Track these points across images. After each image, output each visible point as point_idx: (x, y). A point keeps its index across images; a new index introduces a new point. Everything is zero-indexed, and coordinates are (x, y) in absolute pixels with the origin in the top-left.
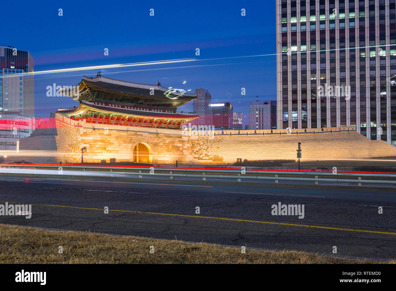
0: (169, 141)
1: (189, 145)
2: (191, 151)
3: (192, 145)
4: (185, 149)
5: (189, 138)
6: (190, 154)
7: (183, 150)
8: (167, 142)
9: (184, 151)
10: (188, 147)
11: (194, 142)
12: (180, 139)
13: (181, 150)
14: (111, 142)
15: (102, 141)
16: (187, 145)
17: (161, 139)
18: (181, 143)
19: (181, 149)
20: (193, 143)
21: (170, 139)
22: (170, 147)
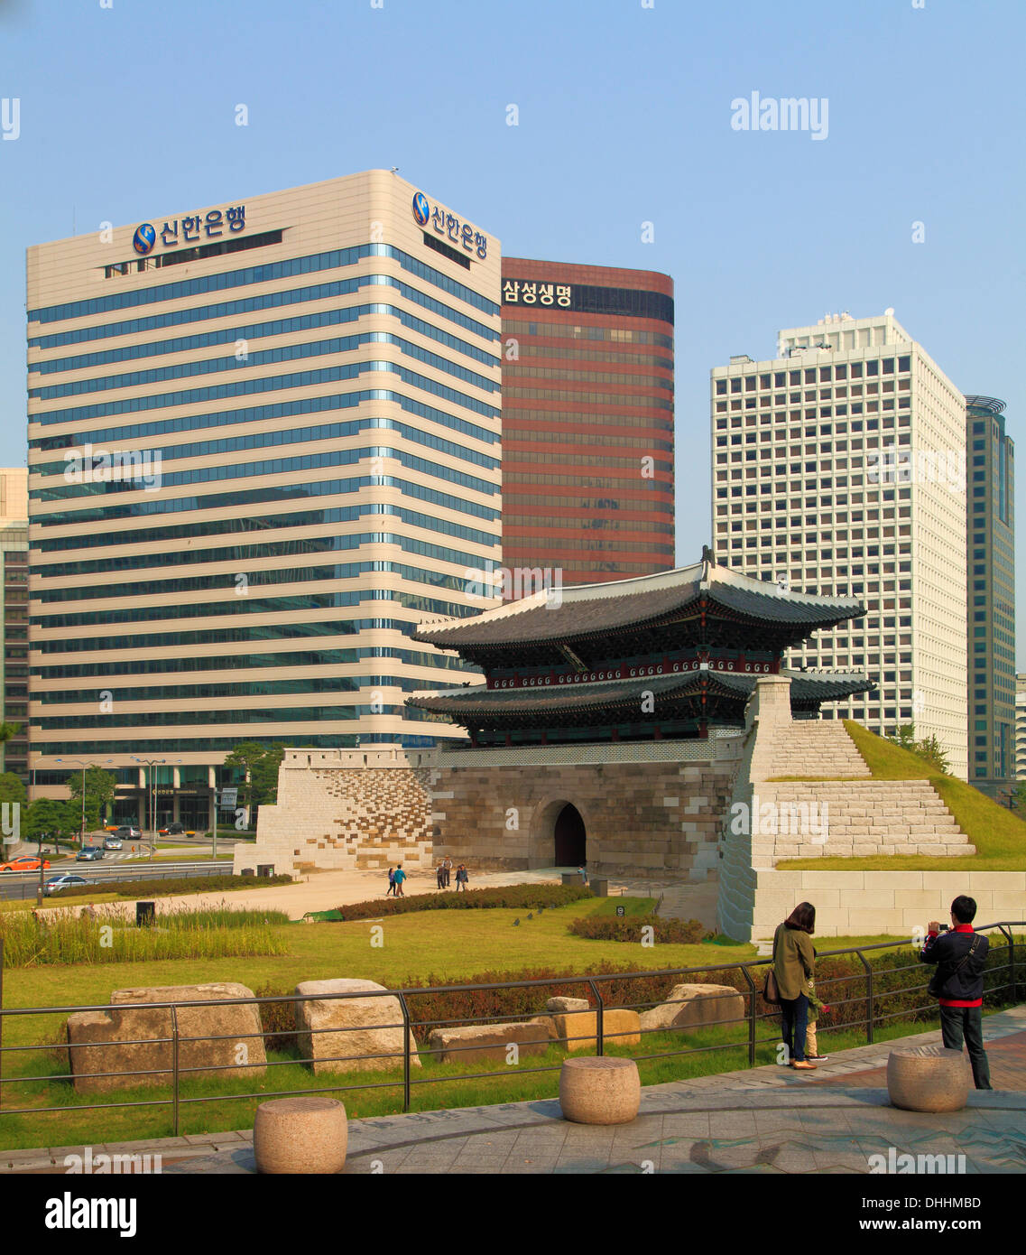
0: (636, 788)
1: (703, 801)
2: (711, 827)
3: (714, 803)
4: (691, 818)
5: (706, 770)
6: (707, 841)
7: (680, 823)
8: (629, 793)
9: (686, 827)
10: (700, 808)
11: (722, 785)
12: (673, 779)
13: (673, 824)
14: (488, 803)
15: (470, 803)
16: (695, 804)
17: (611, 784)
18: (674, 795)
19: (673, 818)
20: (720, 789)
21: (636, 780)
22: (639, 811)
